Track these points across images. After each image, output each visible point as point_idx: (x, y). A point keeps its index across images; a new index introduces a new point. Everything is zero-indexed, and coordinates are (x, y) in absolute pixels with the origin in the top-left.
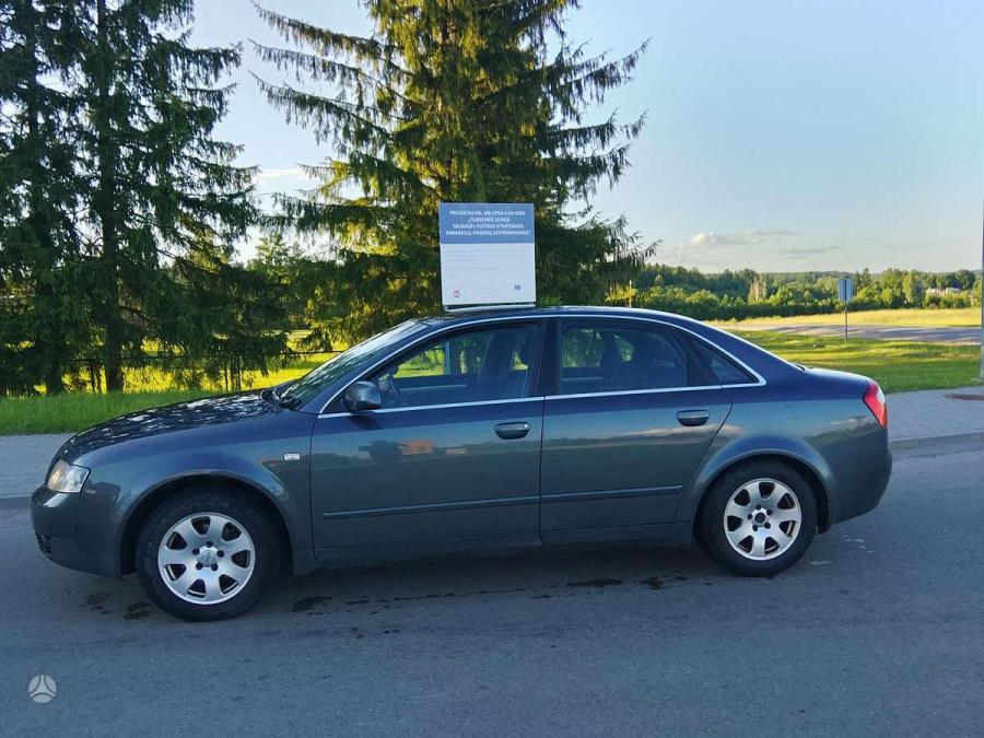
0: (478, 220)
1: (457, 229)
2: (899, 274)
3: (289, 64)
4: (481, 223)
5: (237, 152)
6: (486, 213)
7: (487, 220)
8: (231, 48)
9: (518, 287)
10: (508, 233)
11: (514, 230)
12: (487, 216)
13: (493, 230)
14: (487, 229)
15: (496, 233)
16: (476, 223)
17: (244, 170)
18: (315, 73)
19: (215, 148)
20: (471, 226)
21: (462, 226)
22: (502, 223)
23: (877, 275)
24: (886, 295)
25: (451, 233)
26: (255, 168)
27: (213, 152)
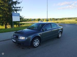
11: (18, 15)
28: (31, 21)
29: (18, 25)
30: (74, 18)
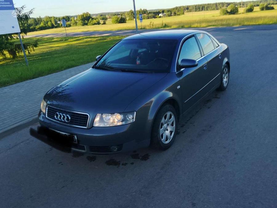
2: (50, 18)
9: (13, 27)
11: (6, 4)
23: (43, 18)
24: (49, 24)
28: (53, 27)
29: (6, 52)
30: (216, 5)
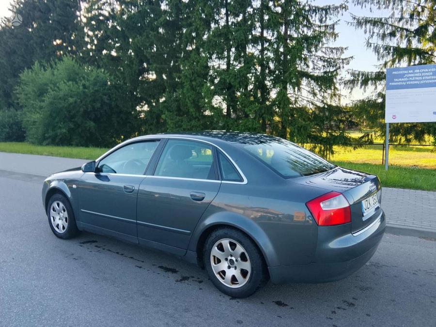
0: (410, 75)
1: (397, 82)
3: (367, 4)
4: (412, 77)
5: (345, 51)
6: (416, 71)
7: (417, 75)
8: (343, 3)
10: (430, 81)
11: (435, 79)
12: (417, 73)
13: (420, 80)
14: (416, 80)
15: (422, 82)
16: (409, 77)
17: (345, 59)
18: (379, 7)
19: (334, 51)
20: (406, 79)
21: (400, 79)
22: (426, 76)
25: (393, 84)
26: (352, 57)
27: (332, 52)
